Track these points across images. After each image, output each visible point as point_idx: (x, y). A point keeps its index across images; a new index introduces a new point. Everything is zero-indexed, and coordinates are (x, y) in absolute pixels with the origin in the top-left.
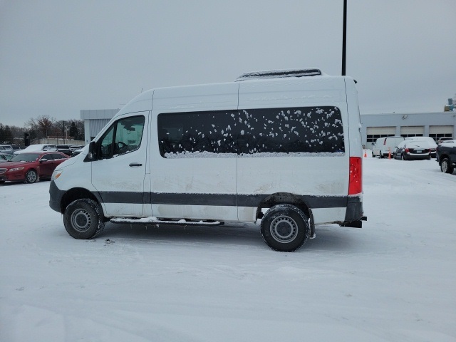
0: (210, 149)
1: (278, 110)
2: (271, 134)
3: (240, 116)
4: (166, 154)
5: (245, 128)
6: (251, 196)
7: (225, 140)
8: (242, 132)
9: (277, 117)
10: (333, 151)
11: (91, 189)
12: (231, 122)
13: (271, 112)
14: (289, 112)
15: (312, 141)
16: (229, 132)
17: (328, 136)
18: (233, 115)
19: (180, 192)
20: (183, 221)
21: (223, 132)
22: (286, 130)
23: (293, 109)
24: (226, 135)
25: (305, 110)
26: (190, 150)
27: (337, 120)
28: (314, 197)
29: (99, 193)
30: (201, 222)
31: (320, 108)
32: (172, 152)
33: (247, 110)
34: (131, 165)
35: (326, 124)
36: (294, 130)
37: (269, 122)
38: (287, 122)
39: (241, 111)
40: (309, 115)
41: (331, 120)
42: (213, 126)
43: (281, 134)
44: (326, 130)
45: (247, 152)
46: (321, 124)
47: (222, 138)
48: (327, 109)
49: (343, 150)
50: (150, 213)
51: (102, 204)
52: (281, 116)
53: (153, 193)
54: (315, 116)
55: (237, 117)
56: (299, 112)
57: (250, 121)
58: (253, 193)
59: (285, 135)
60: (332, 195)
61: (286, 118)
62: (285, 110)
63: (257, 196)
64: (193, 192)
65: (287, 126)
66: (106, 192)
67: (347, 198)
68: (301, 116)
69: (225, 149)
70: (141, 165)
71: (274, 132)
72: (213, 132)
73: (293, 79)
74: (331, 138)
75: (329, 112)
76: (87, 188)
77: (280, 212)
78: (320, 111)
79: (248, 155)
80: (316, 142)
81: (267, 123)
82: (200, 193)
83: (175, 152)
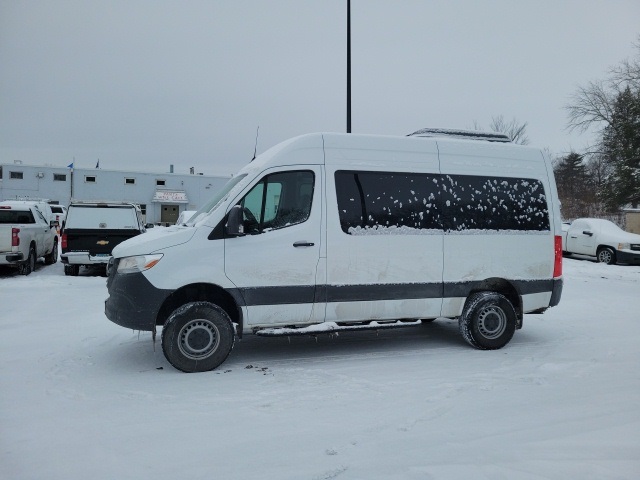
0: (410, 223)
1: (484, 179)
2: (480, 207)
3: (443, 182)
4: (351, 229)
5: (450, 197)
6: (460, 283)
7: (428, 211)
8: (448, 203)
9: (485, 187)
10: (540, 229)
11: (225, 284)
12: (434, 189)
13: (478, 181)
14: (495, 182)
15: (521, 217)
16: (432, 201)
17: (534, 212)
18: (435, 181)
19: (371, 283)
20: (374, 324)
21: (425, 201)
22: (495, 203)
23: (500, 179)
24: (429, 205)
25: (512, 181)
26: (384, 224)
27: (541, 195)
28: (524, 281)
29: (240, 290)
30: (399, 323)
31: (526, 180)
32: (359, 227)
33: (449, 175)
34: (295, 245)
35: (532, 199)
36: (504, 203)
37: (477, 192)
38: (495, 194)
39: (444, 176)
40: (515, 186)
41: (536, 195)
42: (413, 192)
43: (489, 208)
44: (533, 206)
45: (454, 228)
46: (527, 198)
47: (424, 208)
48: (532, 181)
49: (549, 229)
50: (324, 317)
51: (244, 308)
52: (487, 186)
53: (330, 286)
54: (522, 189)
55: (440, 182)
56: (505, 183)
57: (457, 189)
58: (462, 280)
59: (494, 209)
60: (540, 279)
61: (493, 188)
62: (492, 179)
63: (467, 283)
64: (389, 282)
65: (495, 198)
66: (251, 289)
67: (553, 281)
68: (508, 188)
69: (428, 224)
70: (313, 244)
71: (482, 205)
72: (413, 200)
73: (485, 142)
74: (537, 214)
75: (534, 186)
76: (212, 282)
77: (490, 301)
78: (525, 184)
79: (456, 231)
80: (525, 219)
81: (474, 194)
82: (398, 282)
83: (363, 227)
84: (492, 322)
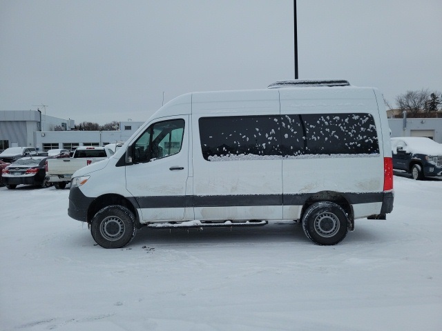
0: (255, 151)
1: (319, 116)
2: (313, 137)
3: (283, 121)
4: (210, 157)
5: (288, 132)
6: (297, 195)
7: (269, 143)
8: (286, 136)
9: (318, 122)
10: (370, 153)
11: (126, 195)
12: (275, 126)
13: (313, 118)
14: (328, 117)
15: (351, 144)
16: (273, 135)
17: (363, 140)
18: (276, 120)
19: (225, 194)
20: (228, 223)
21: (267, 135)
22: (327, 134)
23: (332, 115)
24: (270, 138)
25: (343, 116)
26: (235, 153)
27: (371, 126)
28: (354, 194)
29: (135, 198)
30: (248, 223)
31: (356, 114)
32: (216, 156)
33: (289, 115)
34: (171, 169)
35: (362, 129)
36: (335, 134)
37: (311, 126)
38: (327, 127)
39: (284, 116)
40: (346, 120)
41: (366, 125)
42: (257, 129)
43: (322, 138)
44: (362, 134)
45: (292, 154)
46: (358, 129)
47: (266, 141)
48: (362, 115)
49: (378, 152)
50: (192, 217)
51: (139, 210)
52: (321, 121)
53: (196, 196)
54: (352, 122)
55: (280, 121)
56: (338, 118)
57: (294, 125)
58: (299, 193)
59: (326, 139)
60: (370, 192)
61: (326, 123)
62: (325, 115)
63: (302, 195)
64: (239, 194)
65: (328, 130)
66: (143, 197)
67: (383, 193)
68: (339, 122)
69: (269, 151)
70: (183, 168)
71: (316, 136)
72: (257, 135)
73: (325, 88)
74: (367, 141)
75: (364, 119)
76: (118, 193)
77: (324, 208)
78: (356, 118)
79: (293, 156)
80: (355, 145)
81: (309, 128)
82: (246, 194)
83: (219, 155)
84: (327, 225)
